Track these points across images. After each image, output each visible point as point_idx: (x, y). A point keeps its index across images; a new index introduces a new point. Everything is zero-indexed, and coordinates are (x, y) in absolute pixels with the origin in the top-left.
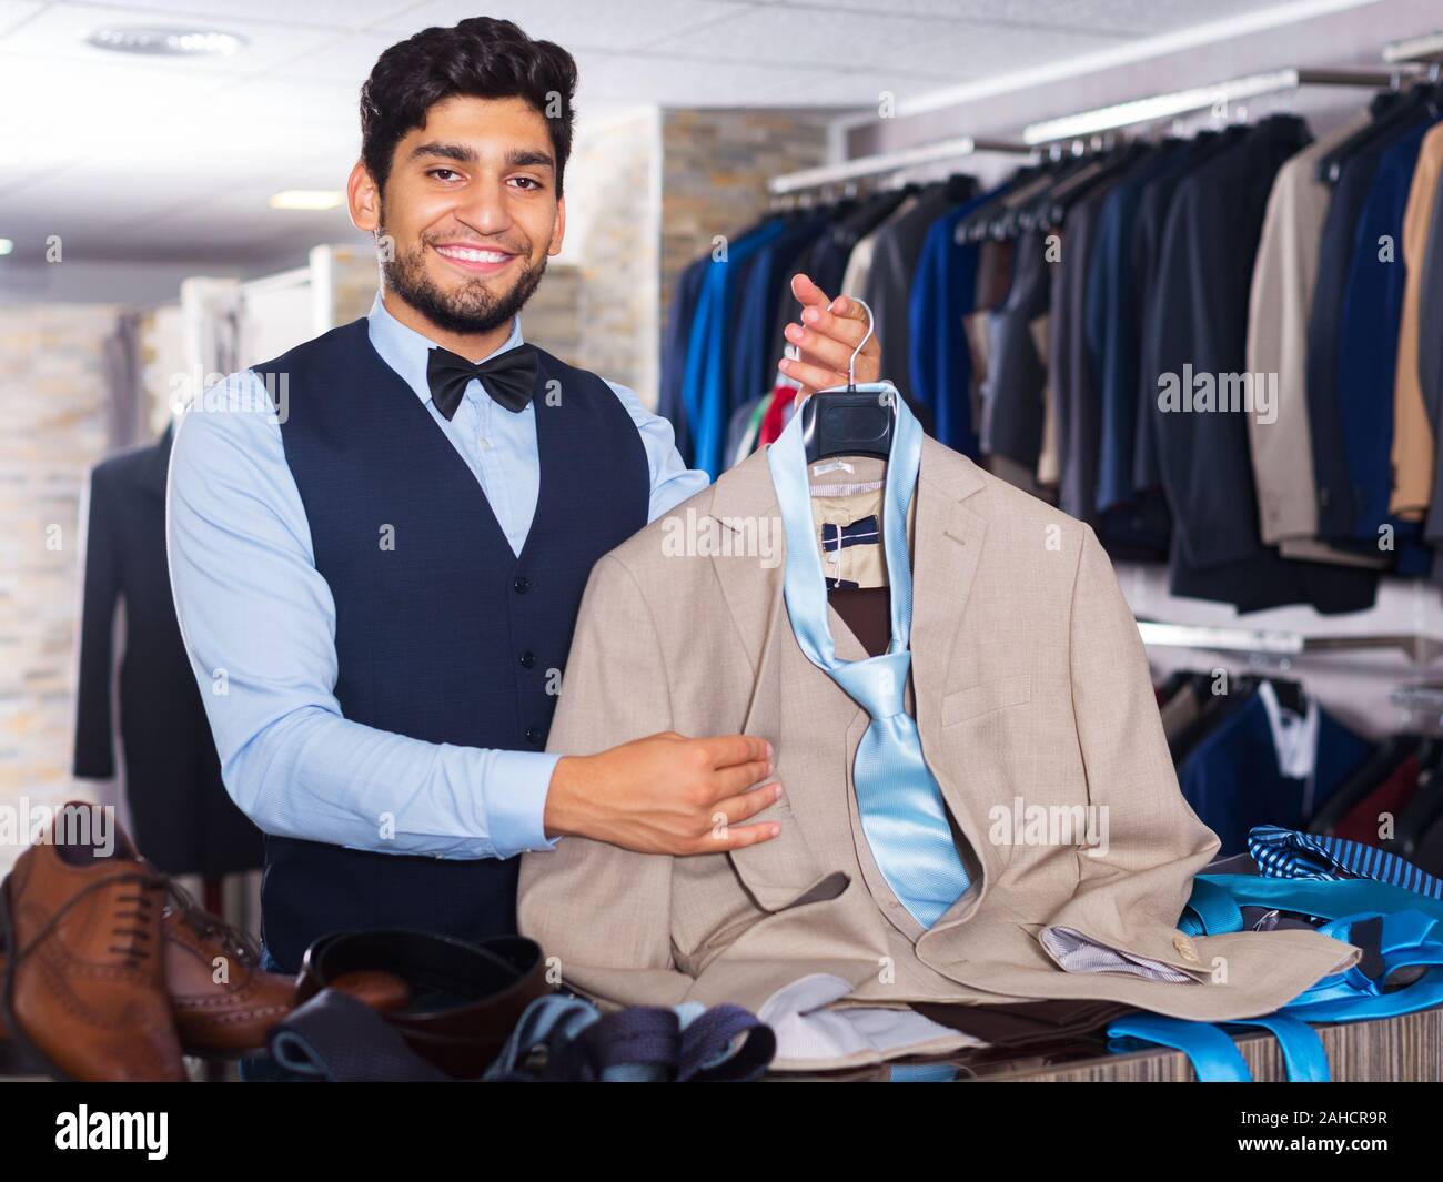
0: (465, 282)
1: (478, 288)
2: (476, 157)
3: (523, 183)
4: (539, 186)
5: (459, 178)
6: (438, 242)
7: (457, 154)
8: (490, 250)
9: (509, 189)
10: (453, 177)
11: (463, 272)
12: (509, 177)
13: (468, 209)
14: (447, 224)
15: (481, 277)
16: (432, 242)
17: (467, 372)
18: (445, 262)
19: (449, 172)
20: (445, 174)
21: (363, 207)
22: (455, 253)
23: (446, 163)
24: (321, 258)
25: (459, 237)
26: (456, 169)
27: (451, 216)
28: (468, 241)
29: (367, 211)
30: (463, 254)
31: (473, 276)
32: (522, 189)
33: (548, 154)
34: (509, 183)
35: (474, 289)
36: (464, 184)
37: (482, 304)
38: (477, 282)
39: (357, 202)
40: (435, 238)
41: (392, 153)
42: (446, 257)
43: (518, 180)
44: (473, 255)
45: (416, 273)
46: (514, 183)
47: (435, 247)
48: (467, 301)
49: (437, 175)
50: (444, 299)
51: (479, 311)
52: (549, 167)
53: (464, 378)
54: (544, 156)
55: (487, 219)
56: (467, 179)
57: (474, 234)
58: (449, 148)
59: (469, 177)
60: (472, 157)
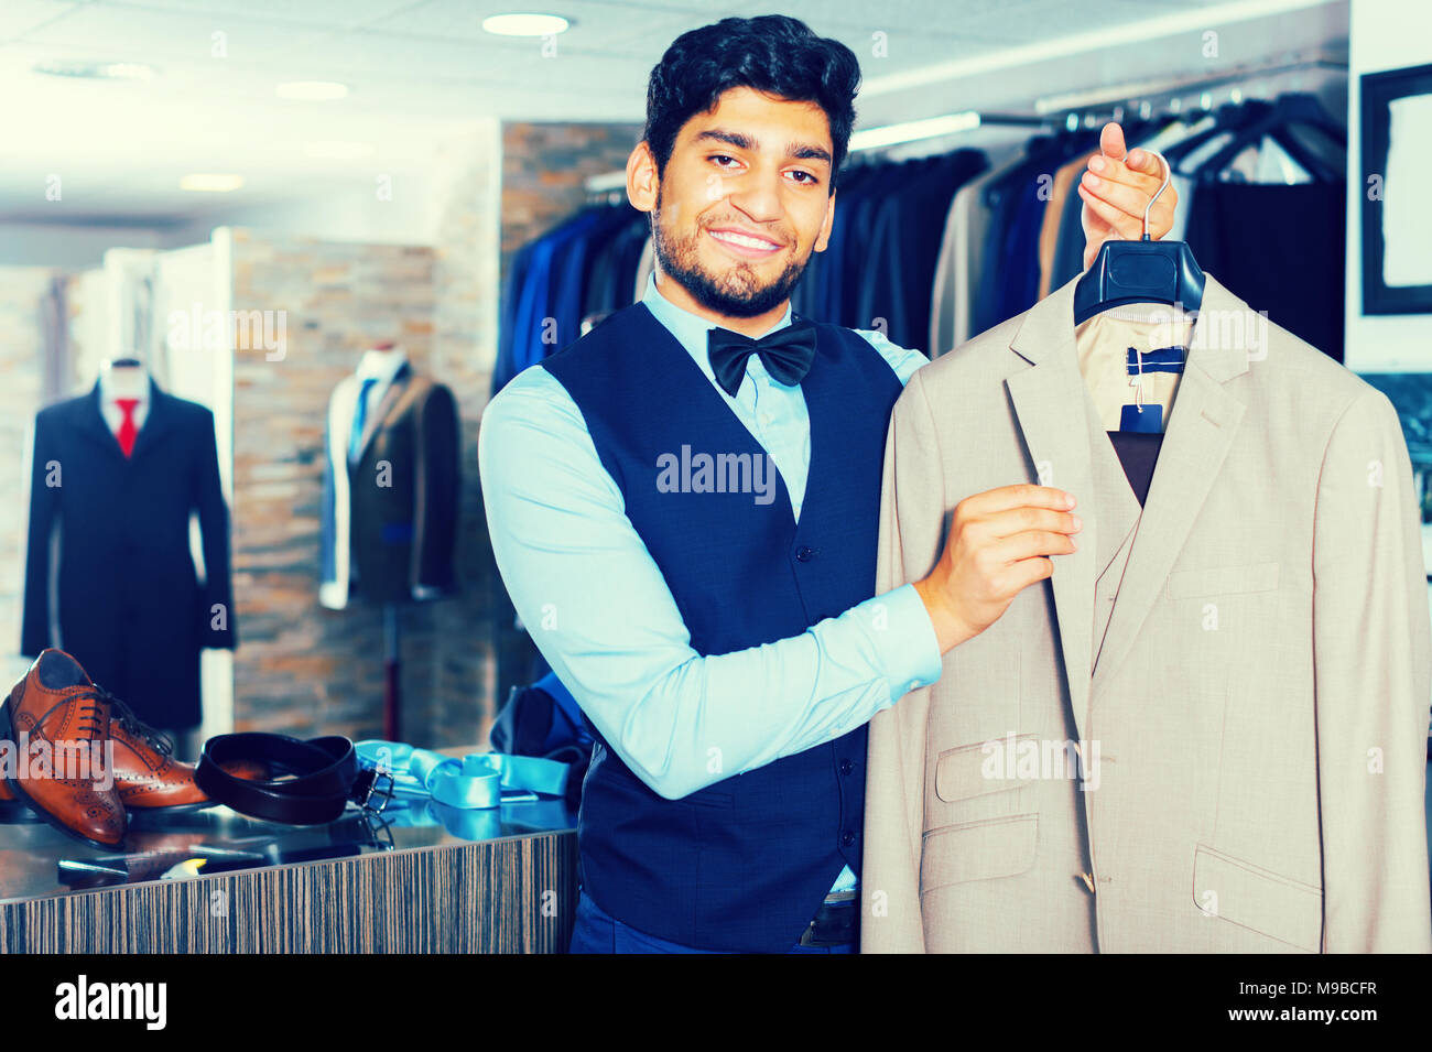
0: (735, 265)
1: (746, 272)
2: (758, 147)
3: (800, 176)
4: (815, 180)
5: (738, 165)
6: (713, 226)
7: (739, 142)
8: (759, 237)
9: (785, 180)
10: (733, 164)
11: (733, 255)
12: (786, 169)
13: (744, 196)
14: (723, 209)
15: (749, 262)
16: (708, 227)
17: (746, 348)
18: (718, 245)
19: (730, 159)
20: (724, 160)
21: (640, 187)
22: (726, 237)
23: (728, 150)
24: (222, 237)
25: (733, 221)
26: (736, 157)
27: (727, 200)
28: (739, 226)
29: (644, 192)
30: (734, 239)
31: (742, 260)
32: (797, 182)
33: (827, 150)
34: (786, 174)
35: (743, 272)
36: (742, 171)
37: (749, 288)
38: (745, 266)
39: (636, 182)
40: (710, 222)
41: (676, 136)
42: (719, 241)
43: (795, 173)
44: (744, 241)
45: (687, 255)
46: (791, 175)
47: (709, 230)
48: (736, 285)
49: (717, 161)
50: (712, 282)
51: (745, 294)
52: (827, 163)
53: (744, 354)
54: (823, 151)
55: (761, 207)
56: (746, 167)
57: (747, 220)
58: (732, 136)
59: (747, 164)
60: (754, 146)
